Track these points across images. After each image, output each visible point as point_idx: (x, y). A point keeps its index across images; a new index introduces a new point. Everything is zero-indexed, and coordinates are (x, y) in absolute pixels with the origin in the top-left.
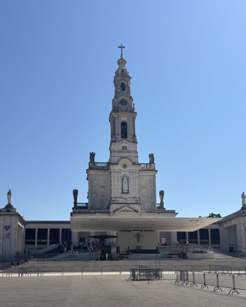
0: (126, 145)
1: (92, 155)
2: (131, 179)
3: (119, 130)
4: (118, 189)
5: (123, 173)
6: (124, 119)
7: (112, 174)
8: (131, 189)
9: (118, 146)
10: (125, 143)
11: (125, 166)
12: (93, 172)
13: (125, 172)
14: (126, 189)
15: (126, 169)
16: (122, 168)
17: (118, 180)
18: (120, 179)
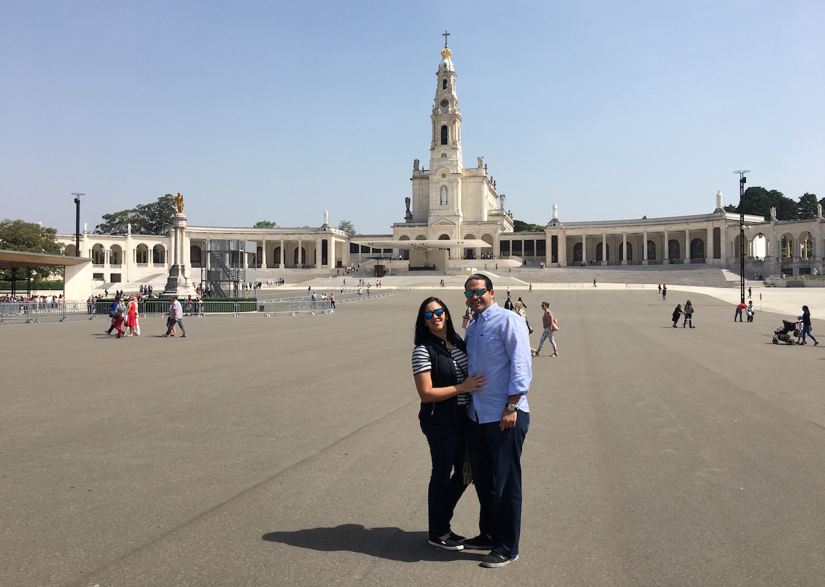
0: (446, 152)
1: (416, 163)
2: (449, 190)
3: (439, 137)
4: (436, 201)
5: (441, 184)
6: (444, 123)
7: (430, 185)
8: (449, 200)
9: (438, 155)
10: (443, 149)
11: (444, 176)
12: (417, 181)
13: (444, 182)
14: (444, 200)
15: (445, 179)
16: (441, 178)
17: (436, 192)
18: (439, 190)
